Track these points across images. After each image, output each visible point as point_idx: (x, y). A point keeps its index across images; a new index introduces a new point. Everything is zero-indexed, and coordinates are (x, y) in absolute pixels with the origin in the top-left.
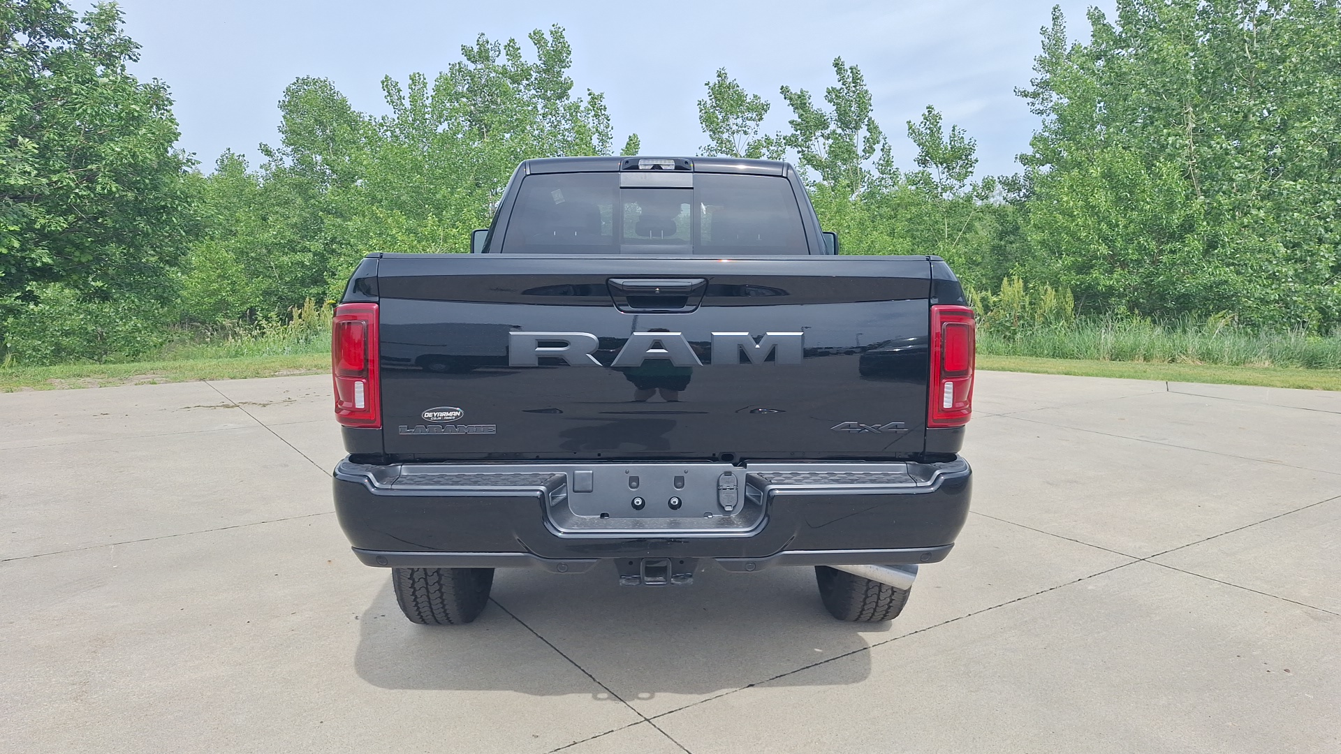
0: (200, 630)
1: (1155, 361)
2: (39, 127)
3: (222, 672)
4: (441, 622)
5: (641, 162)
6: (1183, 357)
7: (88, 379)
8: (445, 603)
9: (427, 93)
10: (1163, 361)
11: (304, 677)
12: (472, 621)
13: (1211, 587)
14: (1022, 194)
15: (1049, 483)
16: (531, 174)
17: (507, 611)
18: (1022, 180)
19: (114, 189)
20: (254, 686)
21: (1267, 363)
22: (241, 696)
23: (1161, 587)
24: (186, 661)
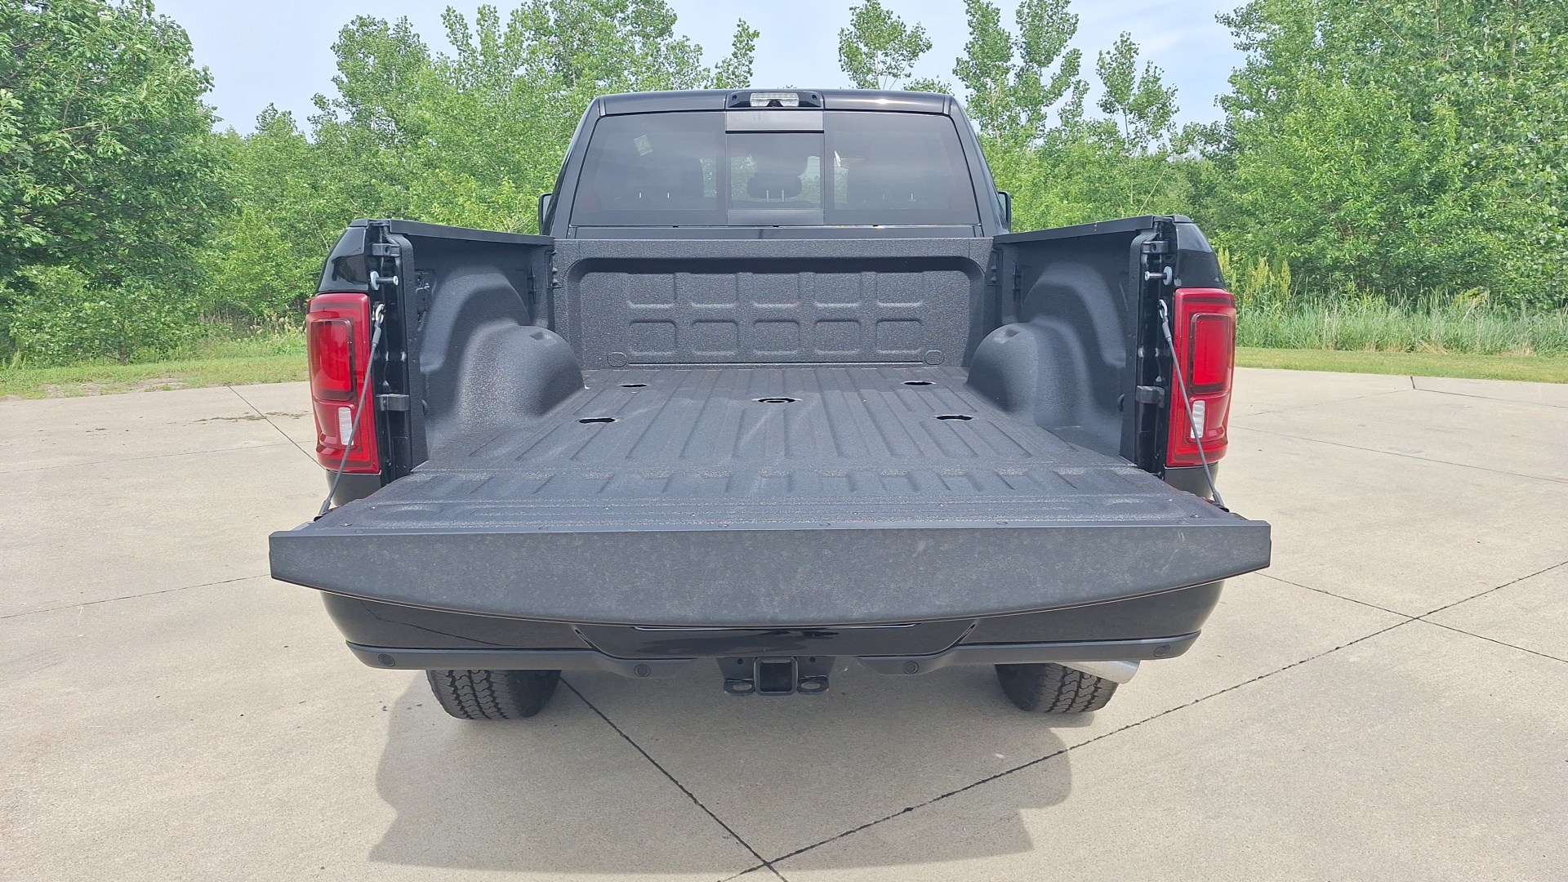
0: (177, 727)
1: (1389, 350)
2: (24, 74)
3: (198, 790)
4: (490, 715)
5: (753, 97)
6: (1426, 345)
7: (89, 384)
8: (495, 695)
9: (498, 31)
10: (1400, 351)
11: (307, 797)
12: (536, 714)
13: (1512, 657)
14: (1222, 147)
15: (1280, 512)
16: (607, 115)
17: (582, 698)
18: (1223, 130)
19: (119, 151)
20: (238, 811)
21: (1528, 351)
22: (219, 827)
23: (1447, 658)
24: (153, 774)
